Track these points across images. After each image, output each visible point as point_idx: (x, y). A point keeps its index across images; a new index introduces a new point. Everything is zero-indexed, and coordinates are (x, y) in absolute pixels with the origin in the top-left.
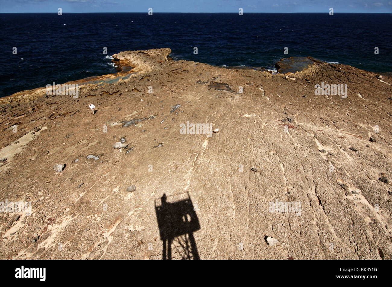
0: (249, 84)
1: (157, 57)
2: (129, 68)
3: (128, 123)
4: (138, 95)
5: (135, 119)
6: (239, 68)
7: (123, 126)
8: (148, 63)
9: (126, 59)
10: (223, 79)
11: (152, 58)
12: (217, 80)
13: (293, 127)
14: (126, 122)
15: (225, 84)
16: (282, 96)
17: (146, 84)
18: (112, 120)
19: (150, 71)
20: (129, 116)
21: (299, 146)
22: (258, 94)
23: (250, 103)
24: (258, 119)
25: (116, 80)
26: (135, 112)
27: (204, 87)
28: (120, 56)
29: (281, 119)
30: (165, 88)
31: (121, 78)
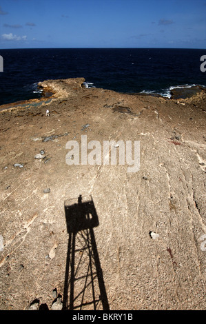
0: (147, 108)
1: (73, 84)
2: (50, 94)
3: (47, 139)
4: (56, 116)
5: (52, 136)
6: (140, 95)
7: (43, 141)
8: (65, 90)
9: (48, 86)
10: (125, 104)
11: (69, 85)
12: (120, 105)
13: (179, 144)
14: (45, 137)
15: (126, 108)
16: (173, 118)
17: (64, 107)
18: (34, 136)
19: (67, 96)
20: (48, 133)
21: (184, 160)
22: (154, 116)
23: (146, 124)
24: (151, 137)
25: (40, 104)
26: (54, 130)
27: (109, 110)
28: (44, 84)
29: (171, 137)
30: (78, 111)
31: (44, 102)
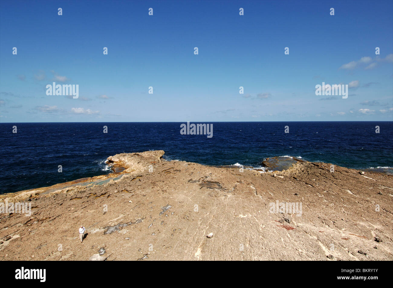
0: (240, 182)
1: (150, 158)
2: (122, 169)
3: (112, 229)
4: (127, 195)
5: (119, 224)
6: (229, 167)
7: (105, 233)
8: (141, 164)
9: (120, 161)
10: (214, 178)
11: (146, 159)
12: (209, 179)
13: (292, 229)
14: (109, 227)
15: (216, 182)
16: (274, 194)
17: (138, 184)
18: (94, 226)
19: (143, 171)
20: (113, 221)
21: (304, 252)
22: (250, 192)
23: (243, 202)
24: (254, 220)
25: (106, 181)
26: (122, 216)
27: (196, 186)
28: (115, 158)
29: (278, 219)
30: (156, 188)
31: (112, 179)
